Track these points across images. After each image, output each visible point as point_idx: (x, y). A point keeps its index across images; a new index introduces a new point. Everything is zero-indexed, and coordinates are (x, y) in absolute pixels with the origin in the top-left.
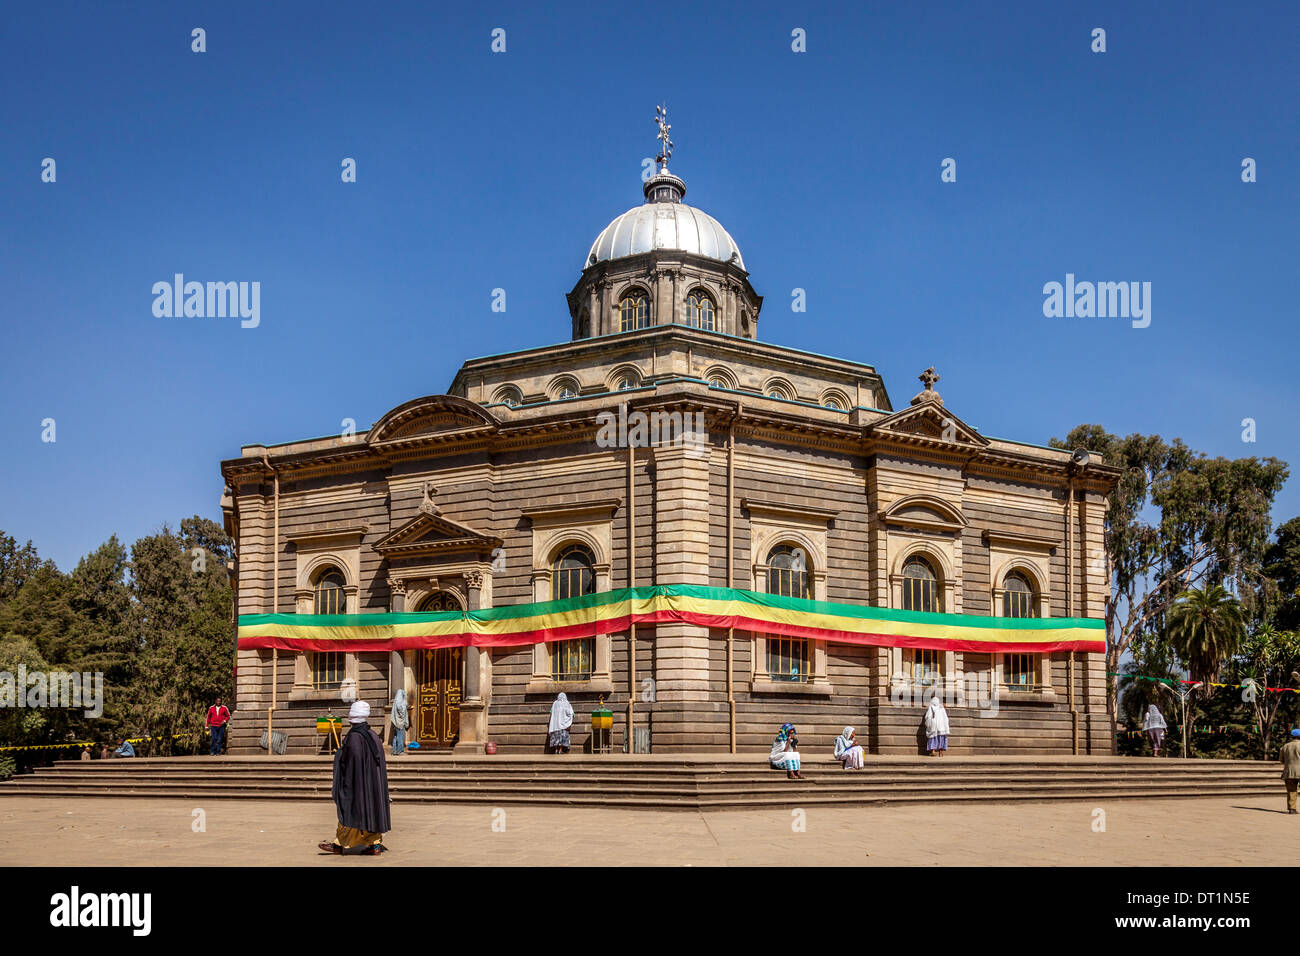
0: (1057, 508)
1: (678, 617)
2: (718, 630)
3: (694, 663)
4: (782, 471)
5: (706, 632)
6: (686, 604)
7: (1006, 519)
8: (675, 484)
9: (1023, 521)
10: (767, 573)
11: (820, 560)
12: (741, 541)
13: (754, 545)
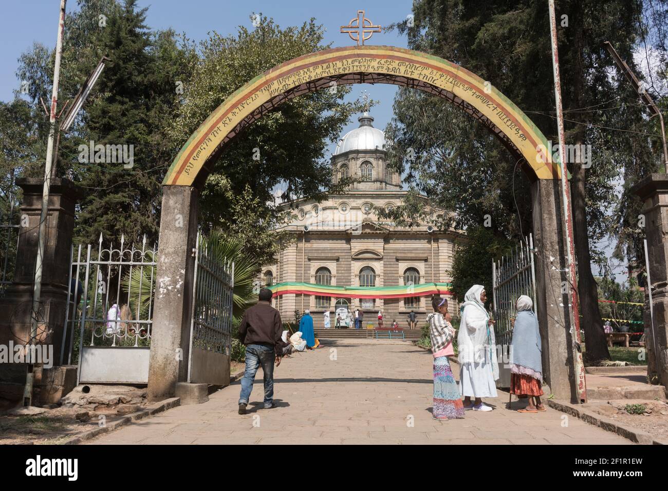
0: (428, 246)
1: (287, 292)
2: (298, 294)
3: (291, 304)
4: (321, 246)
5: (295, 295)
6: (289, 288)
7: (406, 252)
8: (287, 254)
9: (414, 251)
10: (316, 277)
11: (334, 272)
12: (307, 268)
13: (312, 269)
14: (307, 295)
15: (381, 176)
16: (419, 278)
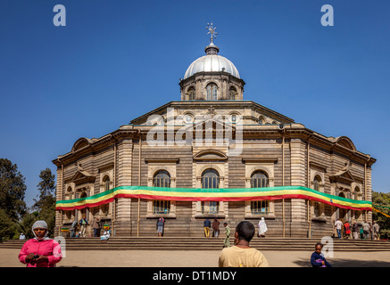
2: (134, 199)
5: (130, 200)
6: (125, 192)
7: (254, 153)
8: (122, 156)
9: (262, 153)
10: (154, 180)
11: (173, 175)
12: (144, 171)
13: (149, 172)
14: (144, 199)
15: (225, 96)
16: (268, 181)
